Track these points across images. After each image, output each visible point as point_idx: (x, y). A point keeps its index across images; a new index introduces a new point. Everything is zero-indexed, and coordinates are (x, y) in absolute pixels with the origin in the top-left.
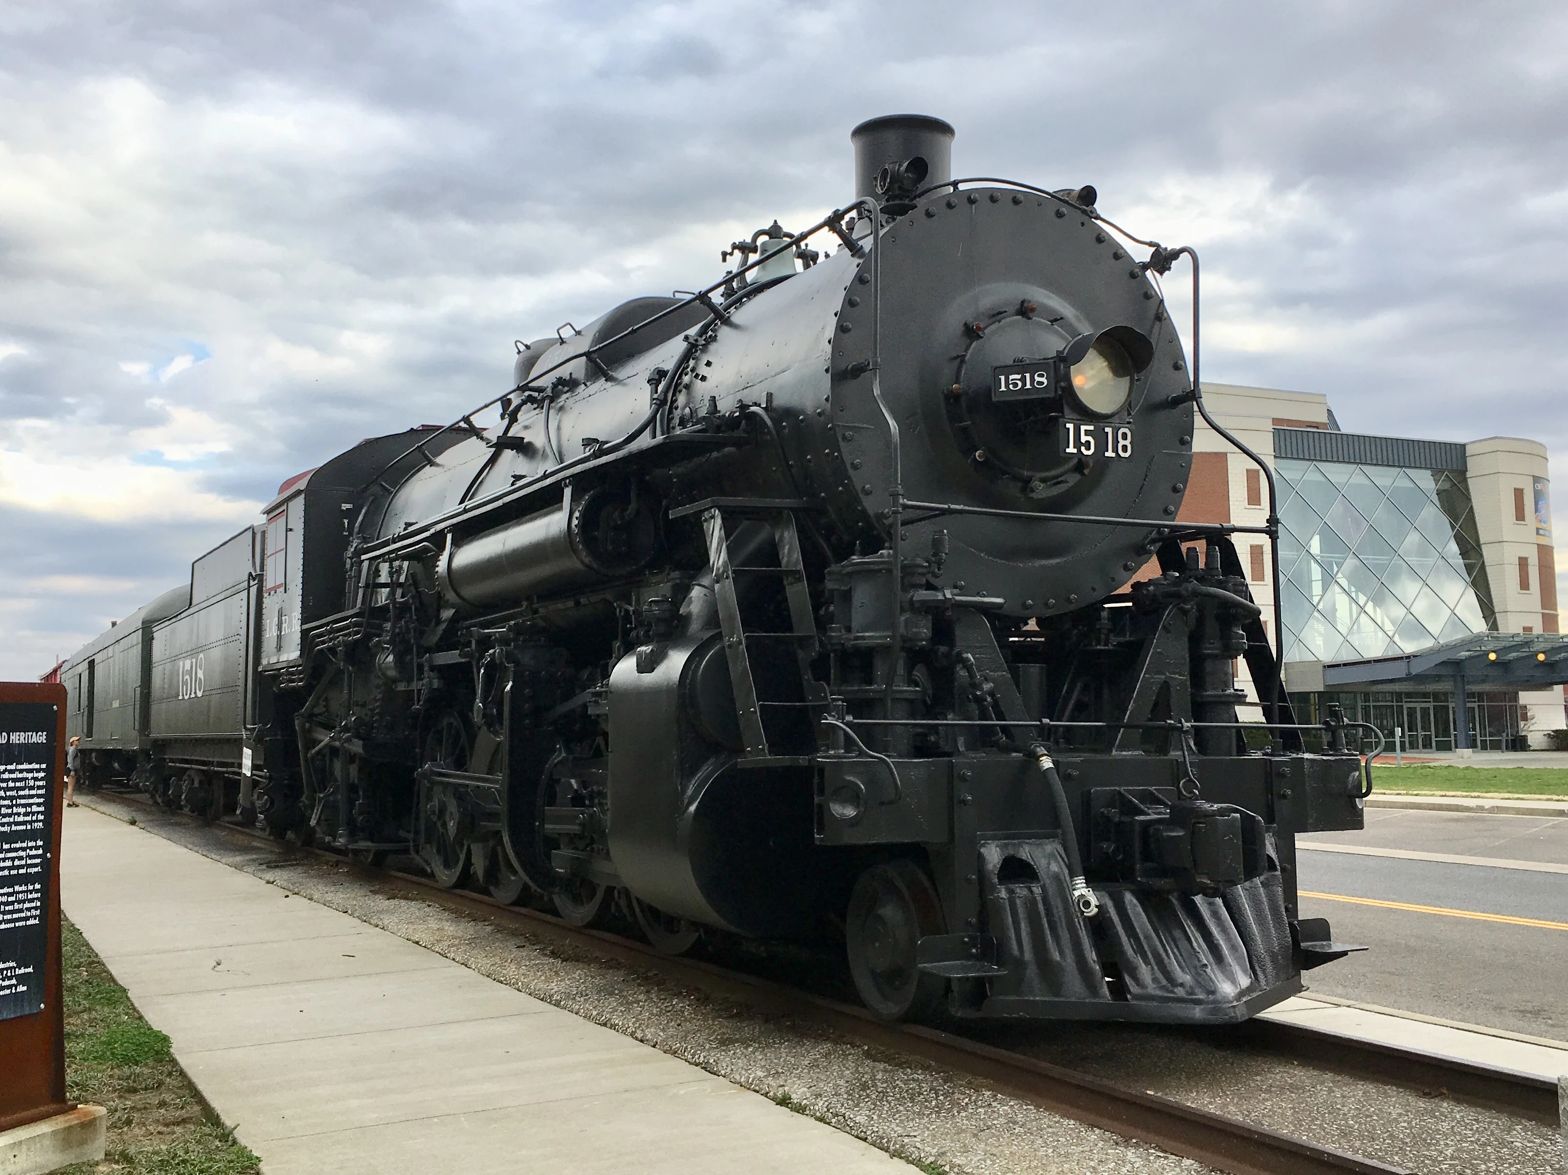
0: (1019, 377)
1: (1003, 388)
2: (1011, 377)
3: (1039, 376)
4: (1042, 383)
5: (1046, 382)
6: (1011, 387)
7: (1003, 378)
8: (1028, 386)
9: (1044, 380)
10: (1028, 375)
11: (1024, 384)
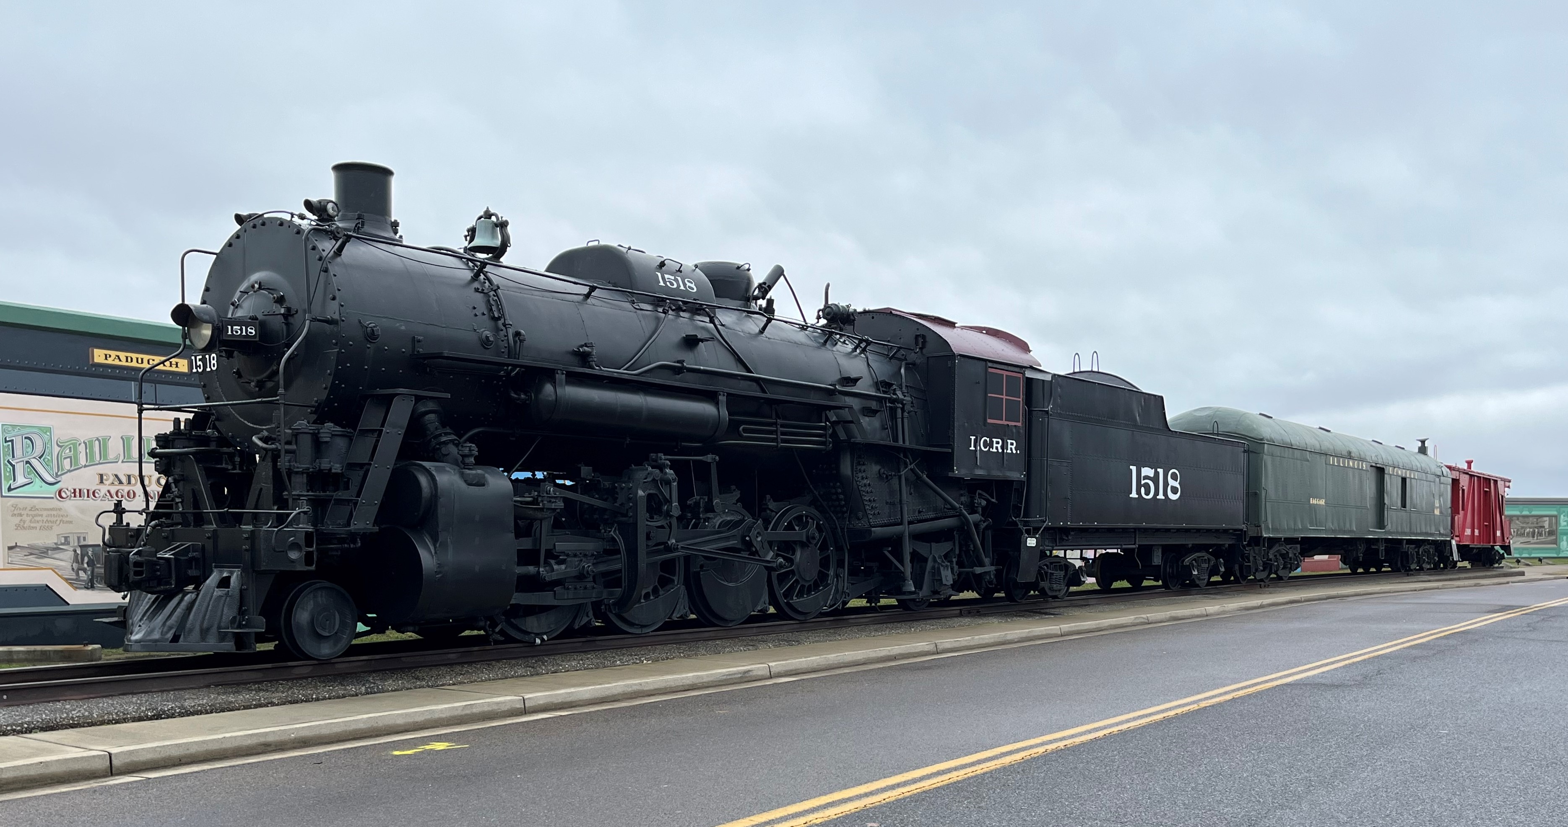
0: (239, 328)
1: (230, 333)
2: (235, 327)
3: (250, 329)
4: (251, 333)
5: (254, 333)
6: (234, 333)
7: (229, 327)
8: (244, 333)
9: (253, 331)
10: (244, 328)
11: (242, 332)
